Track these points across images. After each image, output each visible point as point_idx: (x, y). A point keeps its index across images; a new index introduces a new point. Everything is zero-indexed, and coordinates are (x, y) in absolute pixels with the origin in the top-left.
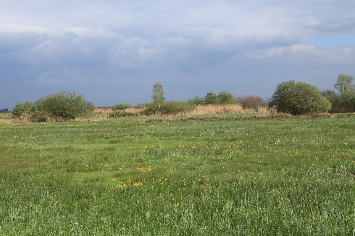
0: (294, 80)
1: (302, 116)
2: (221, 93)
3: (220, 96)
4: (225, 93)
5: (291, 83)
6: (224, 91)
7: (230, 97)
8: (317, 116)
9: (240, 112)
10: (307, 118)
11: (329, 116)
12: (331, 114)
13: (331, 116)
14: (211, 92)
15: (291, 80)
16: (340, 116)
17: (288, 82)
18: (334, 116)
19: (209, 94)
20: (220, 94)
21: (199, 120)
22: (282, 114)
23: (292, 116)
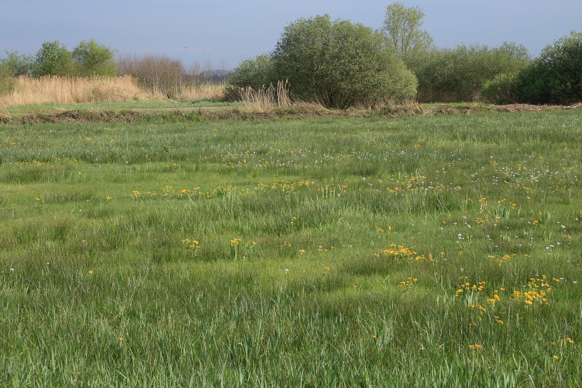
0: (327, 15)
1: (353, 111)
2: (80, 46)
3: (77, 52)
4: (91, 45)
5: (321, 22)
6: (87, 41)
7: (107, 58)
8: (389, 111)
9: (135, 99)
10: (364, 116)
11: (417, 112)
12: (422, 105)
13: (424, 111)
14: (52, 41)
15: (322, 15)
16: (444, 112)
17: (313, 19)
18: (429, 109)
19: (48, 49)
20: (77, 49)
21: (88, 119)
22: (304, 104)
23: (328, 110)
